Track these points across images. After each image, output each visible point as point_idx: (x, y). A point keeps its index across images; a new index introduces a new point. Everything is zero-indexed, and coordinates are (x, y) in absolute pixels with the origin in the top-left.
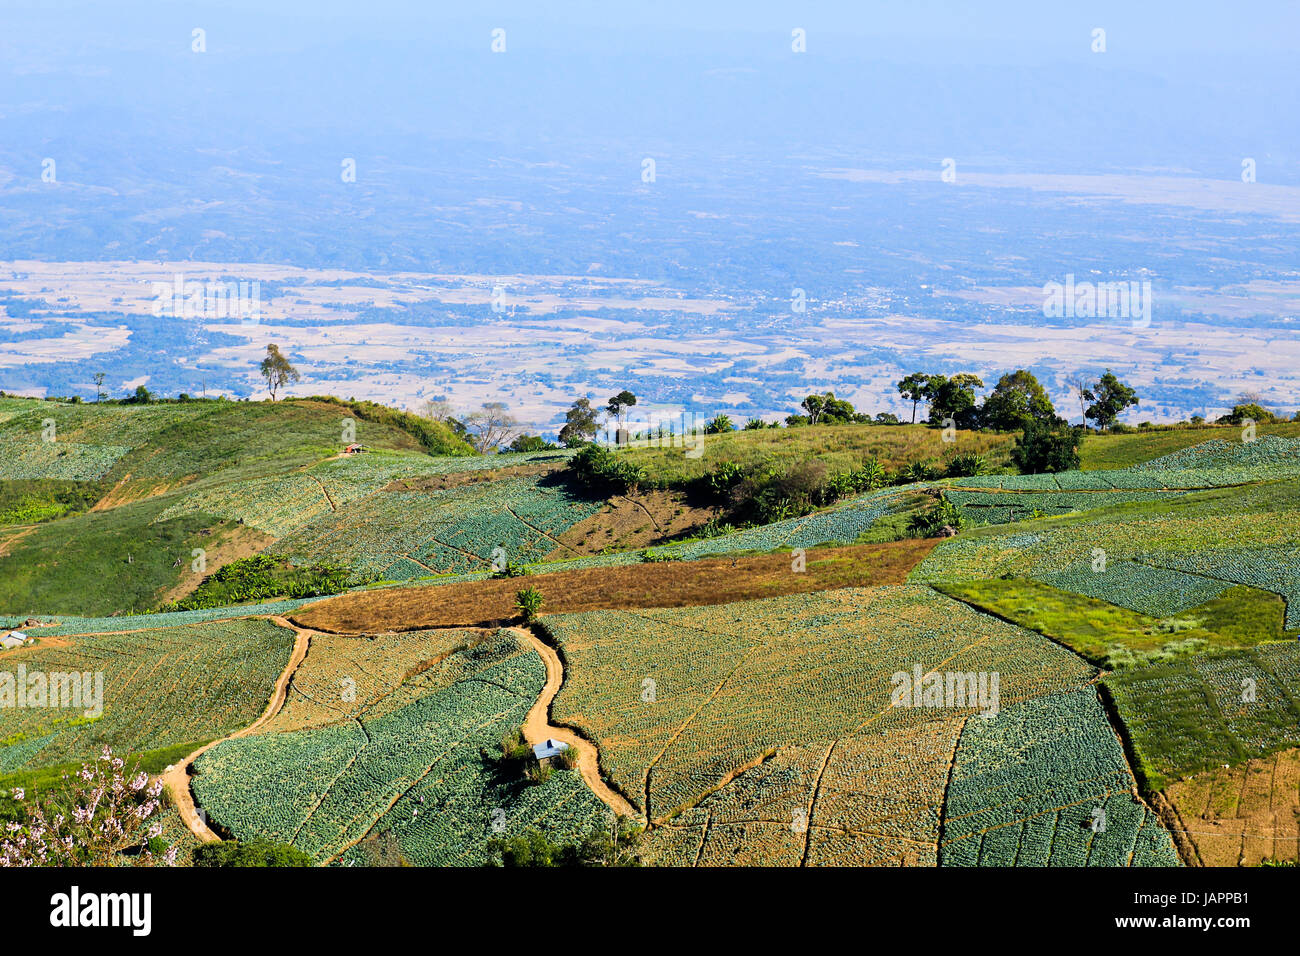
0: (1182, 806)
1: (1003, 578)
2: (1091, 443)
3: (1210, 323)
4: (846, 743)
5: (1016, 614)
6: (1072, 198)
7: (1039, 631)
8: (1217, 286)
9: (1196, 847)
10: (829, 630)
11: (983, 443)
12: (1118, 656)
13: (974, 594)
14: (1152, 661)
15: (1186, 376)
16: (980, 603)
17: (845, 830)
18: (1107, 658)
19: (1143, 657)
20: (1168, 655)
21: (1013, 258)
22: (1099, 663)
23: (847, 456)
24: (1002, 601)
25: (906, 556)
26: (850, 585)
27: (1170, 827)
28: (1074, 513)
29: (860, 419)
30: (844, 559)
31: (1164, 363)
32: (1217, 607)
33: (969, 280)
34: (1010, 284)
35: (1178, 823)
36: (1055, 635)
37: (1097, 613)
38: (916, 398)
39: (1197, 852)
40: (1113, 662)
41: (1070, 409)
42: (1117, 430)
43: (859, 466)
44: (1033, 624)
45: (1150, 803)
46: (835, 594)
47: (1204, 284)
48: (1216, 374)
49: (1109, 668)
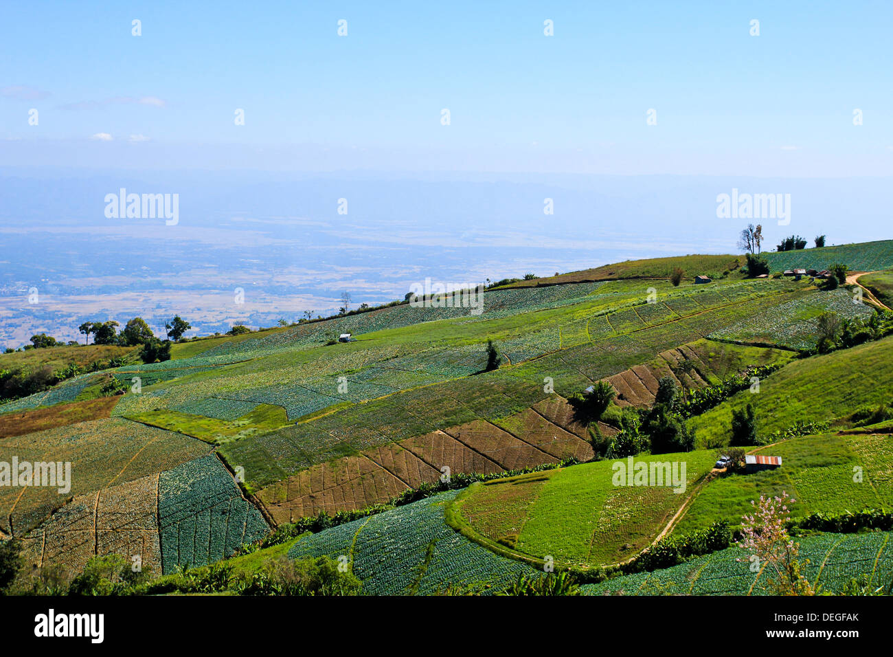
0: (264, 500)
1: (155, 410)
2: (175, 347)
3: (174, 289)
4: (105, 491)
5: (166, 426)
6: (109, 236)
7: (179, 432)
8: (178, 273)
9: (271, 515)
10: (80, 442)
11: (123, 352)
12: (220, 440)
13: (144, 419)
14: (237, 440)
15: (167, 313)
16: (148, 423)
17: (113, 529)
18: (216, 441)
19: (233, 439)
20: (242, 436)
21: (84, 265)
22: (213, 444)
23: (60, 362)
24: (158, 421)
25: (106, 404)
26: (84, 421)
27: (260, 509)
28: (176, 379)
29: (61, 344)
30: (77, 409)
31: (157, 308)
32: (256, 414)
33: (64, 276)
34: (83, 277)
35: (263, 507)
36: (187, 433)
37: (202, 422)
38: (87, 333)
39: (272, 518)
40: (220, 442)
41: (161, 334)
42: (183, 341)
43: (67, 367)
44: (176, 430)
45: (250, 500)
46: (79, 425)
47: (172, 272)
48: (180, 311)
49: (218, 445)
